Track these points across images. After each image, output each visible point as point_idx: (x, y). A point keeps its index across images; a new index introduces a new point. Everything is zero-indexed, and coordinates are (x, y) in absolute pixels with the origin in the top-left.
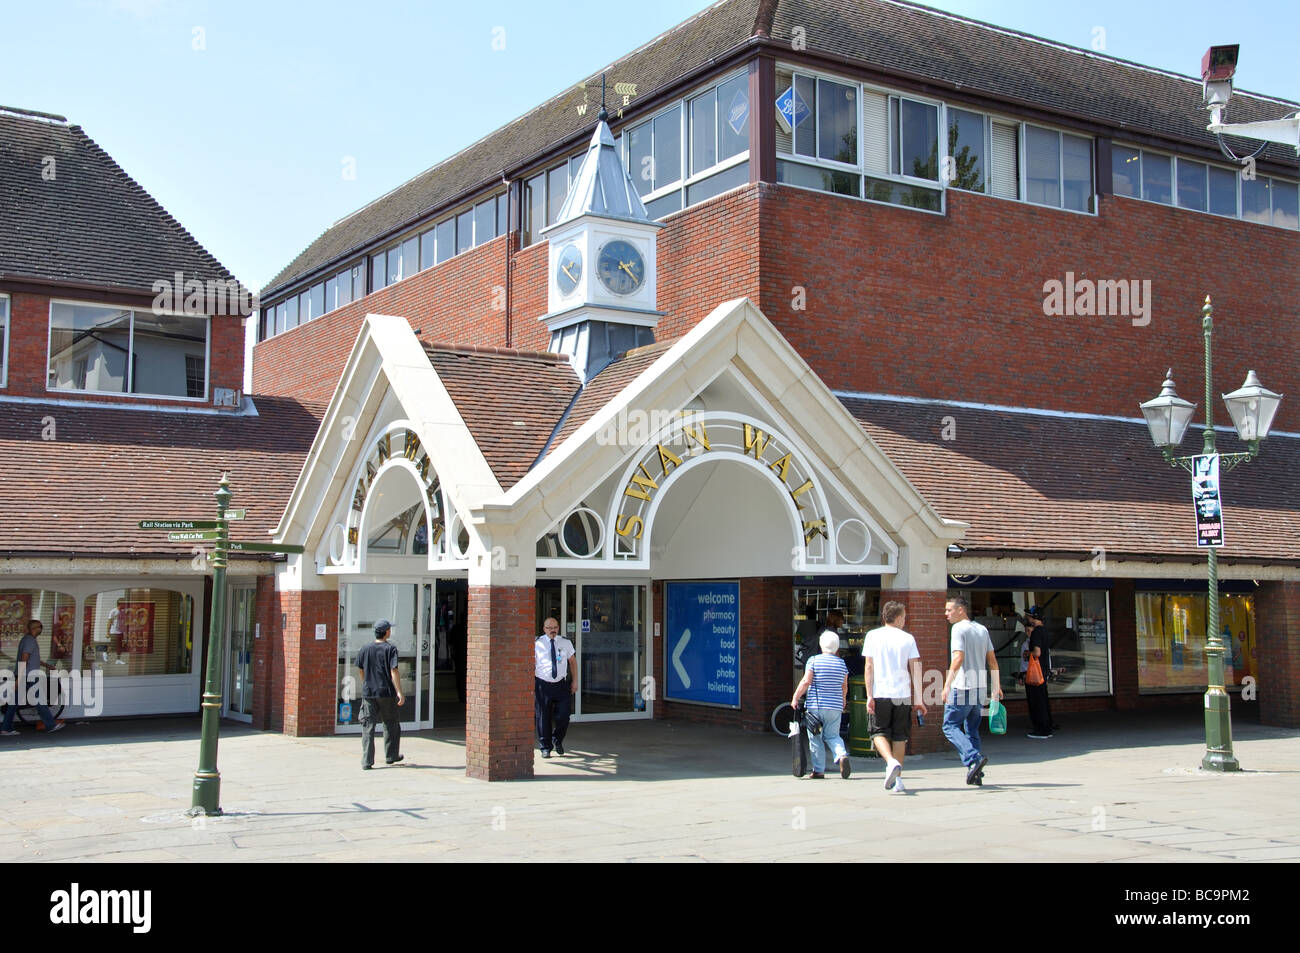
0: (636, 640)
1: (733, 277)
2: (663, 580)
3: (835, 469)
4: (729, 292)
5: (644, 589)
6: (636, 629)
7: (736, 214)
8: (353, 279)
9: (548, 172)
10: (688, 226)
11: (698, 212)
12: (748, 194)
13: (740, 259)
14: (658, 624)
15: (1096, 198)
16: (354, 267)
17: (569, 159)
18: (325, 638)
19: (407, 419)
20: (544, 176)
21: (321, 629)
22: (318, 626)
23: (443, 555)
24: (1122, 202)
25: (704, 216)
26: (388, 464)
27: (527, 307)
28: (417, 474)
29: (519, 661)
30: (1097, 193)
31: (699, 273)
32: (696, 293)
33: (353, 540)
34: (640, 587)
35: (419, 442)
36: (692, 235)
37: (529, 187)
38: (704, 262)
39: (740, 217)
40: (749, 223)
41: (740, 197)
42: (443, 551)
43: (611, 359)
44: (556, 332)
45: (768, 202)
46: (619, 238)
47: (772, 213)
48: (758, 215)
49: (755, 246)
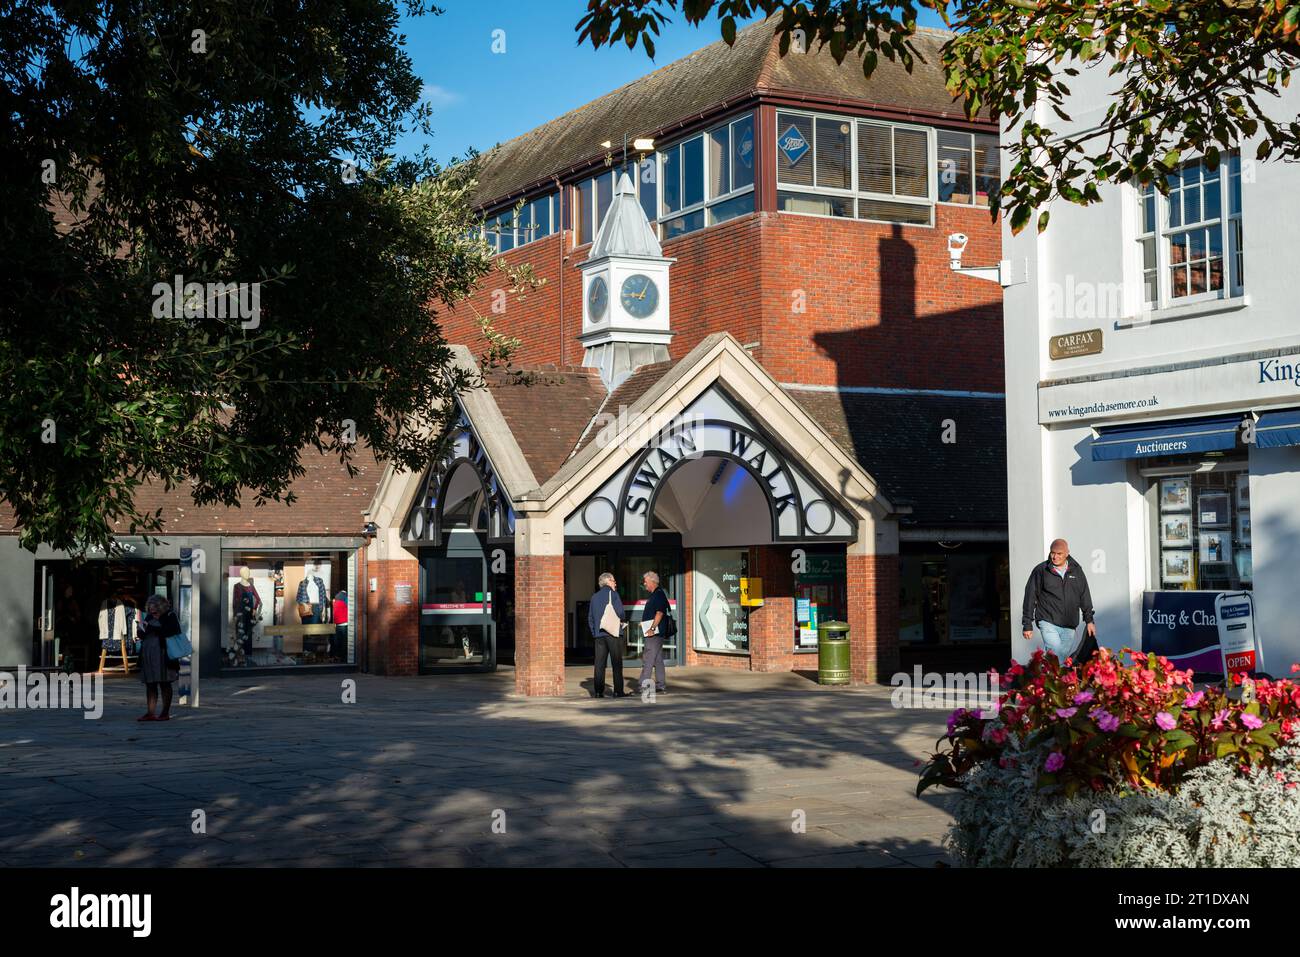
2: (691, 548)
3: (802, 461)
4: (740, 303)
9: (595, 178)
10: (709, 243)
11: (716, 233)
12: (753, 221)
13: (748, 277)
36: (712, 251)
37: (579, 189)
38: (721, 277)
39: (748, 240)
40: (755, 246)
41: (747, 224)
43: (632, 373)
44: (590, 348)
45: (770, 229)
46: (637, 273)
47: (773, 238)
48: (762, 240)
49: (759, 266)
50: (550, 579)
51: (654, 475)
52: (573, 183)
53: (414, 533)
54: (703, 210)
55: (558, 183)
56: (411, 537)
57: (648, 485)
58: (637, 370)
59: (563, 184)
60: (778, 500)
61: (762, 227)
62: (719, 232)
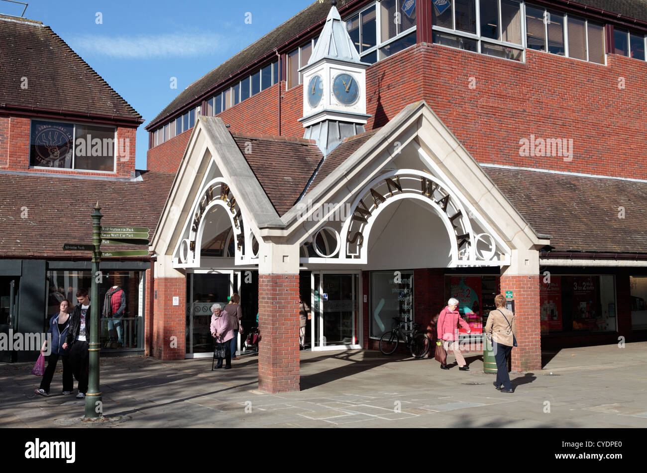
0: (354, 304)
1: (407, 97)
2: (368, 271)
3: (475, 203)
5: (357, 276)
6: (353, 298)
9: (301, 47)
10: (381, 71)
11: (387, 63)
12: (416, 50)
13: (411, 87)
14: (365, 296)
15: (605, 56)
18: (178, 304)
19: (223, 177)
21: (176, 300)
22: (174, 298)
23: (243, 256)
24: (619, 59)
26: (211, 204)
28: (228, 209)
29: (290, 320)
33: (193, 248)
34: (355, 275)
35: (229, 189)
38: (391, 90)
39: (412, 63)
40: (417, 66)
41: (410, 52)
42: (244, 253)
43: (340, 143)
44: (308, 127)
45: (428, 54)
46: (344, 72)
47: (430, 60)
48: (422, 61)
49: (420, 79)
50: (288, 294)
52: (286, 52)
54: (376, 51)
55: (277, 53)
59: (281, 54)
61: (423, 53)
62: (390, 61)
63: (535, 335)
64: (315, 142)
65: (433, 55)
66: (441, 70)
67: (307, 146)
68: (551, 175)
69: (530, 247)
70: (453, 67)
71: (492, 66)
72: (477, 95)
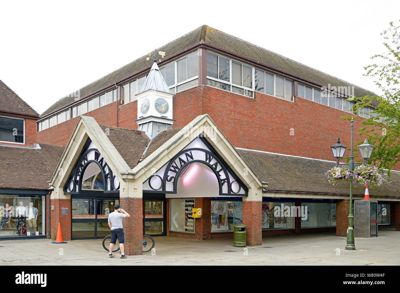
1: (193, 112)
2: (169, 198)
3: (231, 166)
4: (191, 116)
7: (194, 94)
8: (66, 114)
9: (130, 83)
10: (178, 98)
11: (181, 94)
12: (198, 88)
13: (195, 107)
15: (293, 97)
16: (66, 111)
17: (137, 79)
20: (129, 84)
24: (300, 99)
25: (183, 95)
27: (123, 121)
30: (294, 96)
31: (181, 111)
32: (180, 117)
35: (100, 154)
36: (179, 100)
37: (123, 88)
38: (183, 108)
39: (195, 95)
40: (199, 96)
41: (195, 89)
43: (159, 133)
44: (140, 125)
45: (204, 90)
46: (161, 97)
47: (206, 94)
48: (202, 94)
49: (200, 103)
50: (137, 208)
51: (177, 168)
52: (121, 85)
53: (70, 190)
54: (175, 87)
55: (116, 86)
56: (68, 191)
57: (175, 171)
58: (161, 133)
60: (222, 180)
61: (202, 90)
62: (183, 93)
63: (259, 229)
64: (144, 132)
65: (207, 91)
66: (211, 99)
67: (141, 134)
68: (265, 153)
69: (258, 188)
70: (217, 98)
71: (237, 99)
72: (229, 113)
